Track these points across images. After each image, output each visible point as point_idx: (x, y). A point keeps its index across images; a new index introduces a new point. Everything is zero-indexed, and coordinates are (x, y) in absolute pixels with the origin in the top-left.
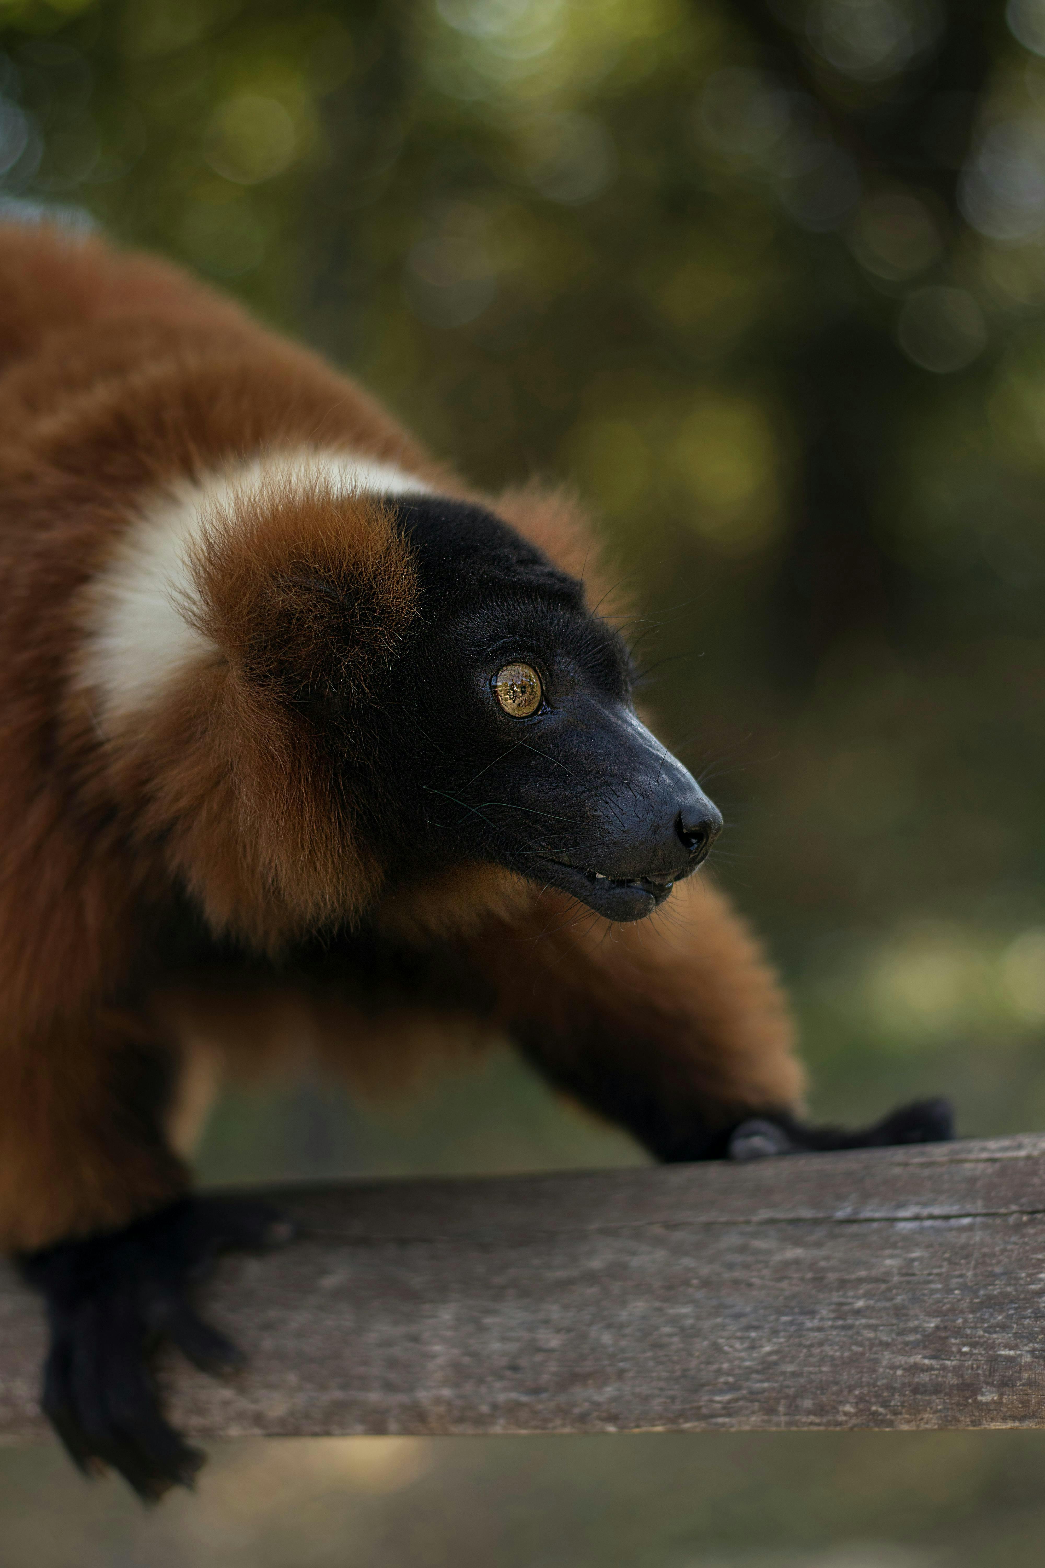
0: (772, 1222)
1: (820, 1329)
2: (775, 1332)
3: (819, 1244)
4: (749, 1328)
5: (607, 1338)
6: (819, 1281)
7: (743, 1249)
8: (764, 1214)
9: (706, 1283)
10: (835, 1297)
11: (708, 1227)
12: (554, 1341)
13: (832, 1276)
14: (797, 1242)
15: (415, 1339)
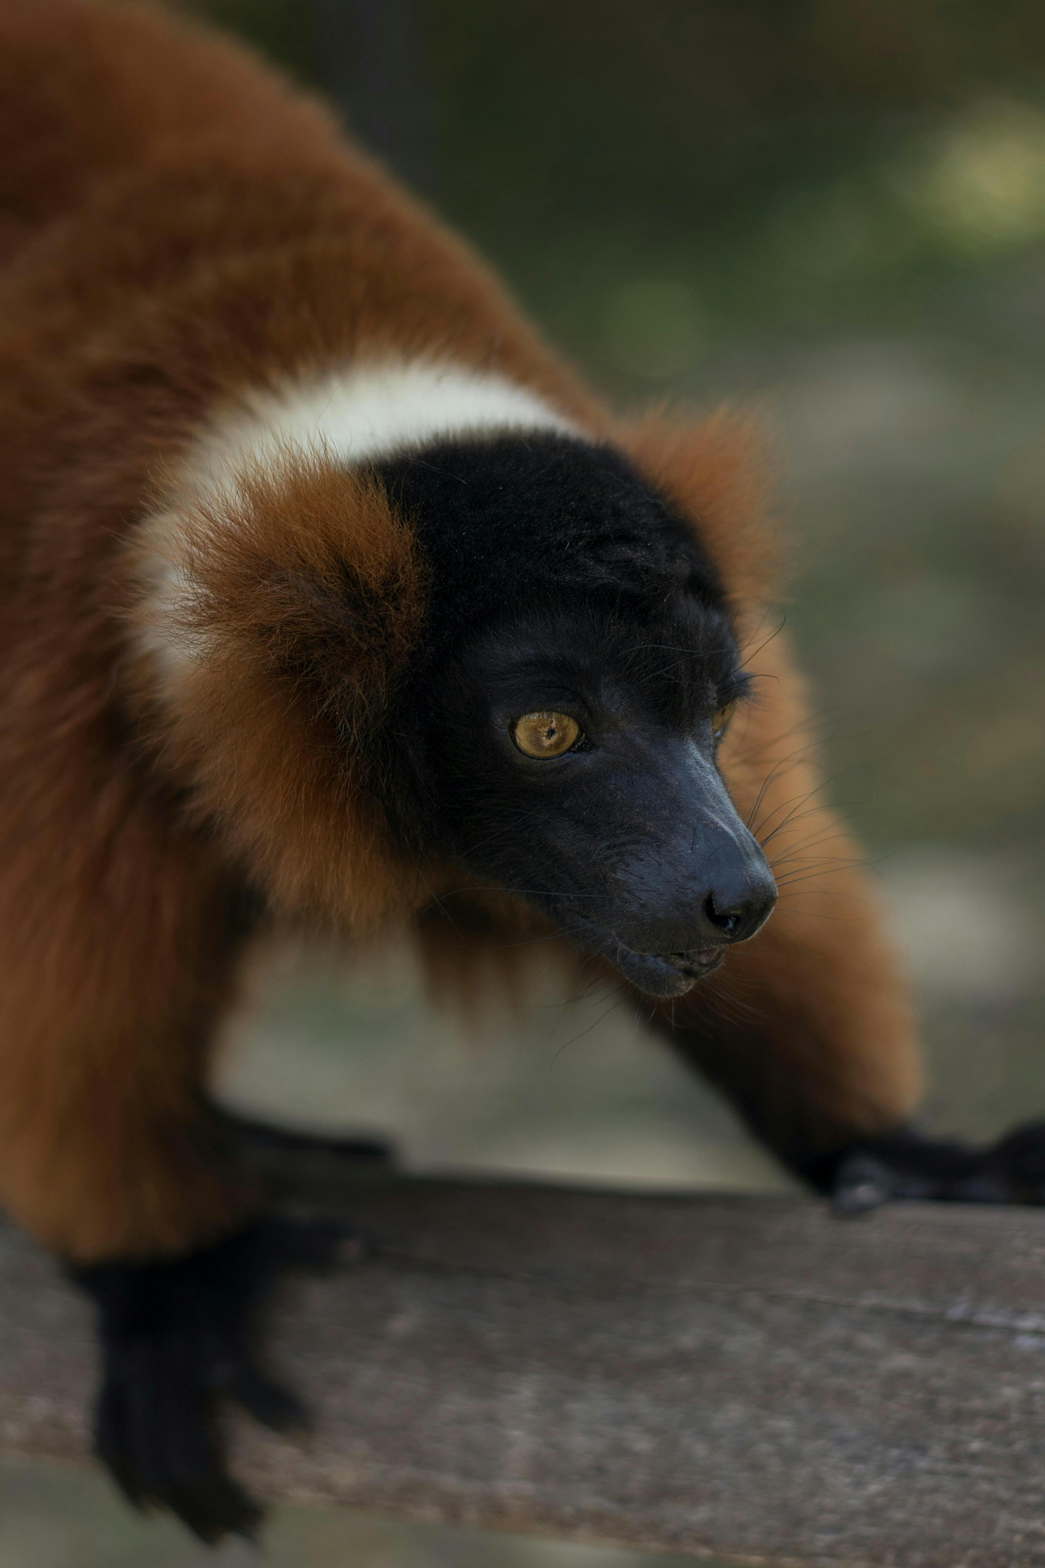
0: (878, 1312)
1: (931, 1472)
2: (882, 1469)
3: (929, 1352)
4: (855, 1459)
5: (700, 1449)
6: (929, 1406)
7: (847, 1345)
8: (870, 1299)
9: (810, 1390)
10: (949, 1432)
11: (810, 1308)
12: (643, 1444)
13: (946, 1403)
14: (907, 1345)
15: (491, 1419)
